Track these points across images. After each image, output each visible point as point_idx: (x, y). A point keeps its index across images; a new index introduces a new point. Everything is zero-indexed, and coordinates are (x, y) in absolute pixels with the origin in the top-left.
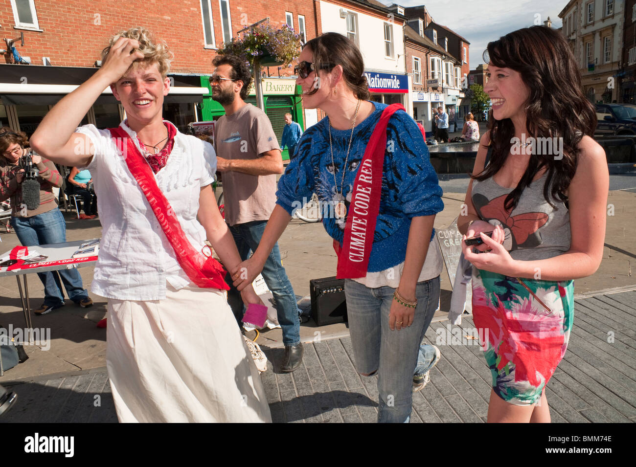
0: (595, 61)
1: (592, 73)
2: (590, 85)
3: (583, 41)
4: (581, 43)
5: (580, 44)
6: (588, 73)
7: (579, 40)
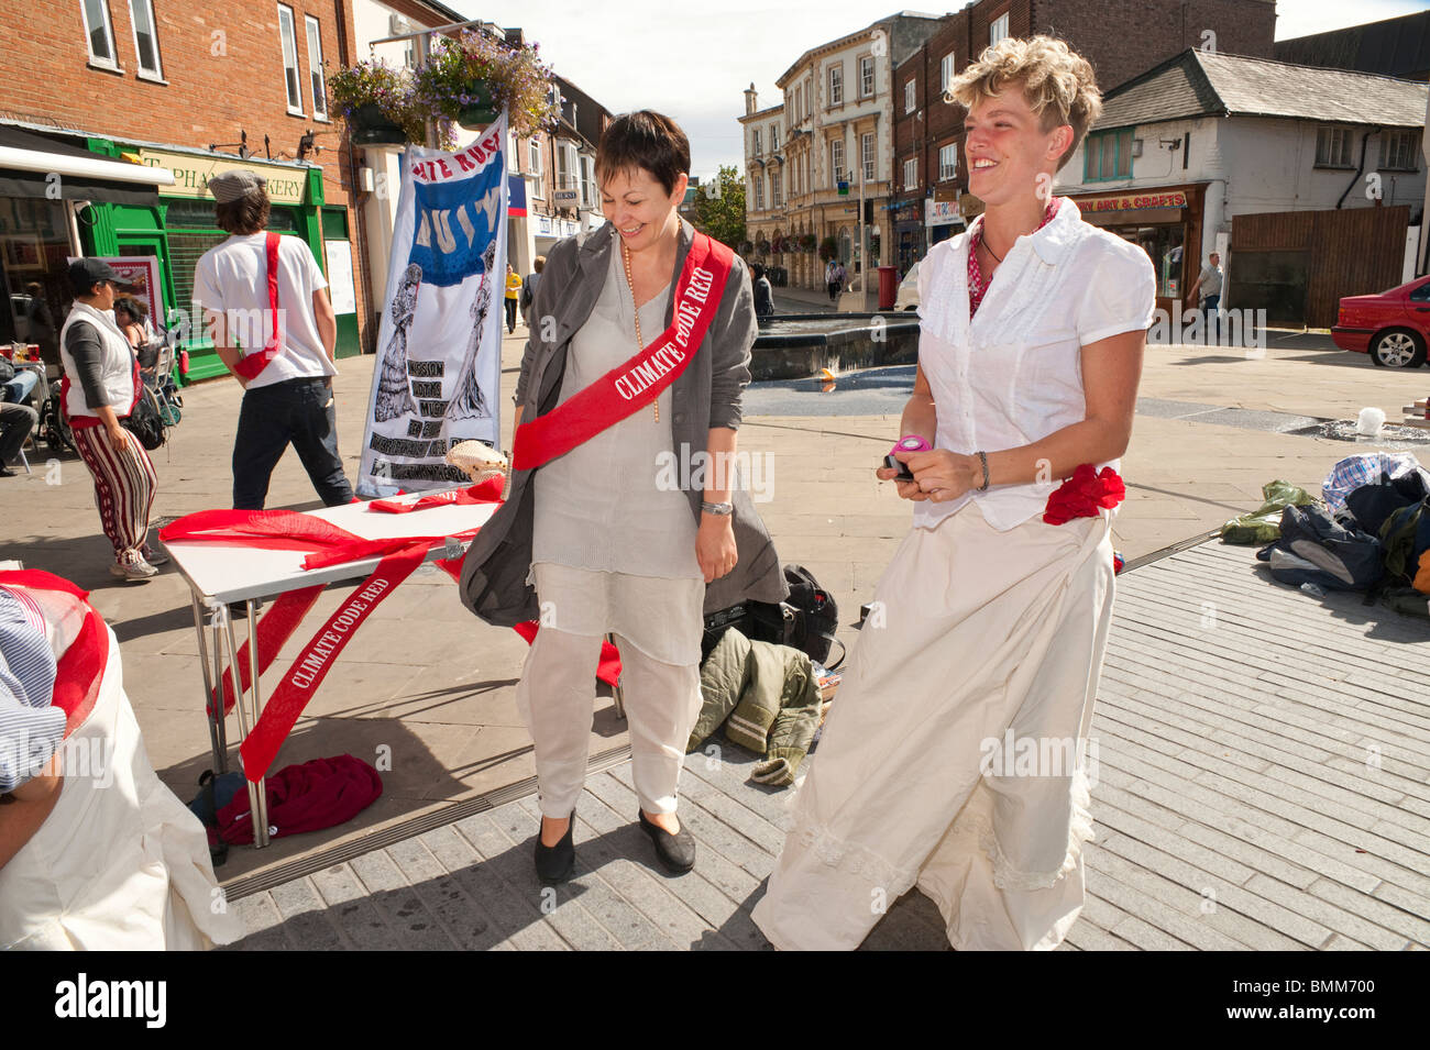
0: (849, 178)
1: (844, 199)
2: (842, 221)
3: (826, 137)
4: (823, 141)
5: (819, 141)
6: (837, 198)
7: (818, 134)
